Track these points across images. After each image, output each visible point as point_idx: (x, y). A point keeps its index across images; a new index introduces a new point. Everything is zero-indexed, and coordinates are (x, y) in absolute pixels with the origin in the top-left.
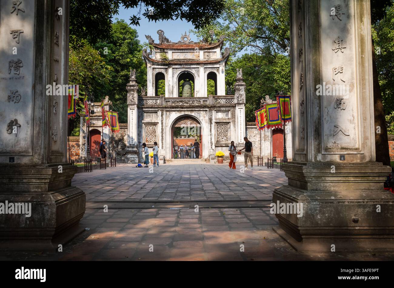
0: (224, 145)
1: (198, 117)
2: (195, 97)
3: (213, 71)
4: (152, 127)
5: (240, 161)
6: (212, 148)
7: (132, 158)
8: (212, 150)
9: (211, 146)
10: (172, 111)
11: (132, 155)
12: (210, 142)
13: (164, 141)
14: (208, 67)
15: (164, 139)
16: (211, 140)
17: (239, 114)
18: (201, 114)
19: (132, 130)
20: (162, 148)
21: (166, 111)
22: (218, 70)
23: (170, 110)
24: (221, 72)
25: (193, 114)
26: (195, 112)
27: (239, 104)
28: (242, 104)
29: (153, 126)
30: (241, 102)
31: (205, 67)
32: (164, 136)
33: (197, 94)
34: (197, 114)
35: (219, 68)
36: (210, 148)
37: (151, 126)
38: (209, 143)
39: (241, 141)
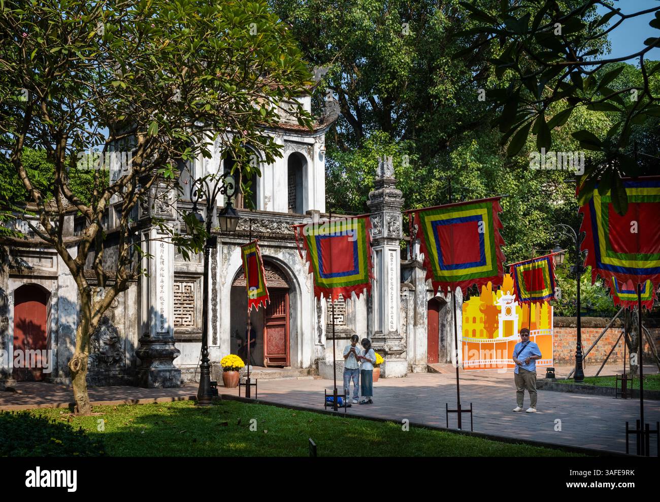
0: (343, 335)
1: (290, 264)
2: (262, 209)
3: (299, 151)
4: (184, 284)
5: (393, 375)
6: (320, 341)
7: (164, 371)
8: (320, 348)
9: (320, 336)
10: (235, 244)
11: (161, 363)
12: (316, 327)
13: (218, 324)
14: (291, 138)
15: (218, 319)
16: (319, 322)
17: (390, 263)
18: (296, 258)
19: (162, 292)
20: (215, 342)
21: (224, 243)
22: (309, 149)
23: (232, 241)
24: (316, 157)
25: (280, 255)
26: (284, 250)
27: (390, 239)
28: (395, 239)
29: (187, 282)
30: (394, 235)
31: (286, 138)
32: (218, 311)
33: (265, 204)
34: (287, 255)
35: (312, 145)
36: (317, 343)
37: (182, 282)
38: (313, 329)
39: (392, 328)
